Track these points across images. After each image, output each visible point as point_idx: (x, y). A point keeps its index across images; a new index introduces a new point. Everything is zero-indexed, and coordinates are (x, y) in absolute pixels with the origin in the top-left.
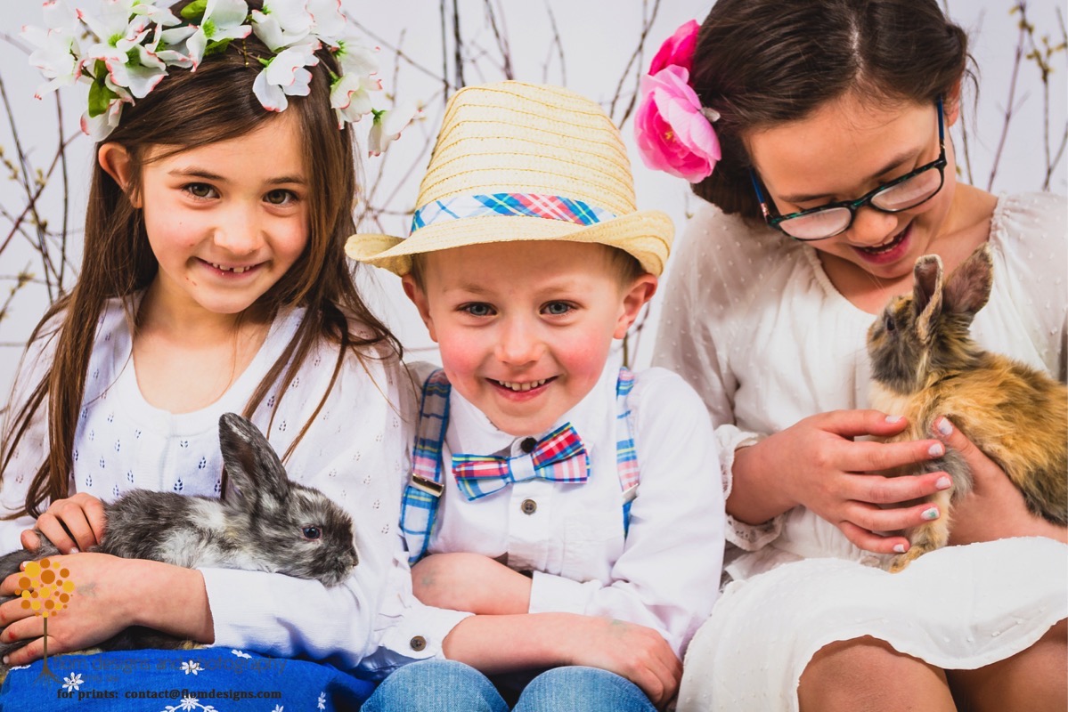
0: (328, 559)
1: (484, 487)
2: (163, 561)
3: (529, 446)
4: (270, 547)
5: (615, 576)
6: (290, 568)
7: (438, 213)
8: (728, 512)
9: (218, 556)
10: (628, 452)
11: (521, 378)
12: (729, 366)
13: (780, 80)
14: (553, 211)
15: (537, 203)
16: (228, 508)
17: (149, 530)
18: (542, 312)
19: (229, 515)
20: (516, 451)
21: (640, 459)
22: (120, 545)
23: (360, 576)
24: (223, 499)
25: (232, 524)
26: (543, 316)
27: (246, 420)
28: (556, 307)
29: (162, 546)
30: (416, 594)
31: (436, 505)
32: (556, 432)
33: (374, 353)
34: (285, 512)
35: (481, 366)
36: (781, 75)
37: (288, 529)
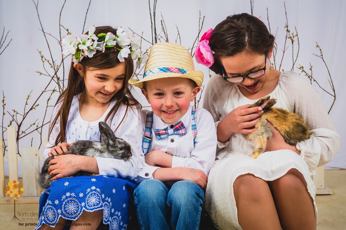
0: (125, 155)
1: (162, 136)
2: (87, 156)
3: (172, 127)
4: (111, 152)
5: (191, 155)
6: (116, 157)
7: (150, 72)
8: (218, 140)
9: (100, 154)
10: (194, 127)
11: (170, 110)
12: (218, 112)
13: (228, 47)
14: (176, 71)
15: (173, 69)
16: (102, 144)
17: (84, 149)
18: (174, 95)
19: (102, 145)
20: (169, 128)
21: (197, 129)
22: (77, 153)
23: (133, 159)
24: (101, 142)
25: (103, 147)
26: (175, 96)
27: (105, 123)
28: (177, 93)
29: (87, 152)
30: (146, 162)
31: (150, 142)
32: (178, 123)
33: (135, 107)
34: (115, 144)
35: (161, 108)
36: (229, 46)
37: (116, 148)
